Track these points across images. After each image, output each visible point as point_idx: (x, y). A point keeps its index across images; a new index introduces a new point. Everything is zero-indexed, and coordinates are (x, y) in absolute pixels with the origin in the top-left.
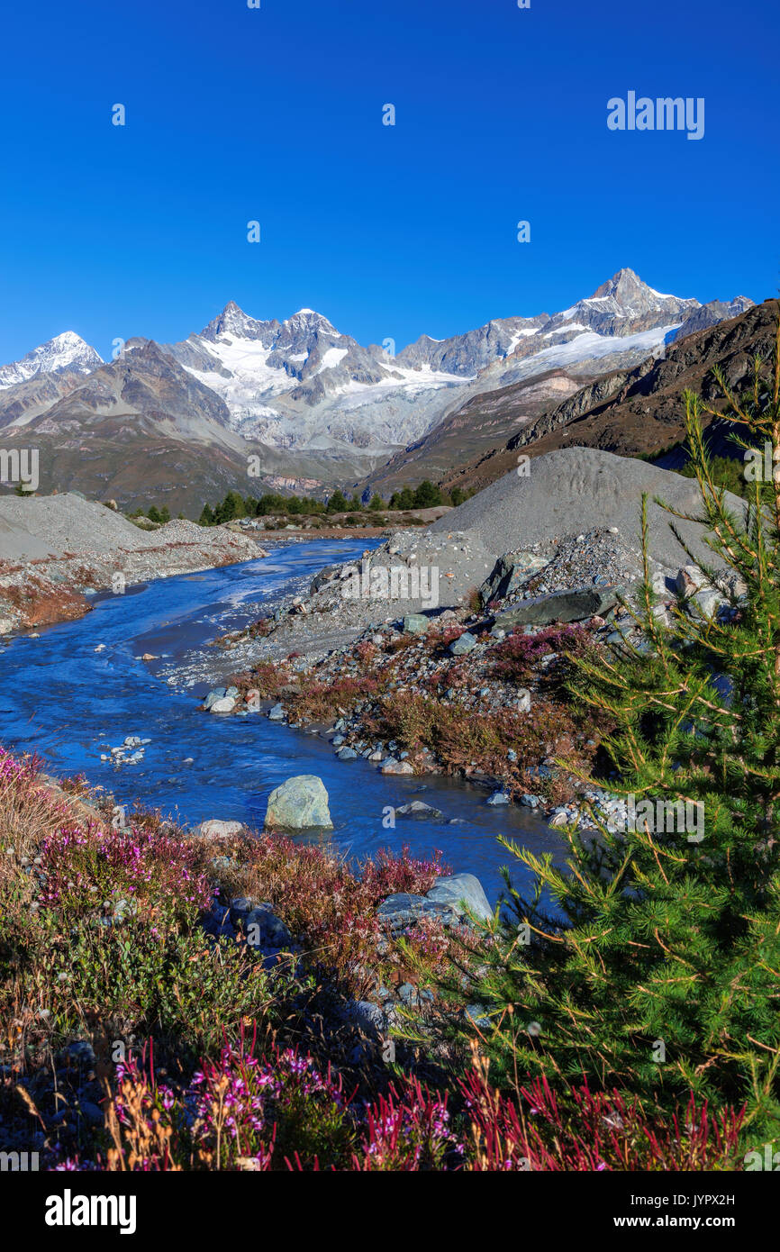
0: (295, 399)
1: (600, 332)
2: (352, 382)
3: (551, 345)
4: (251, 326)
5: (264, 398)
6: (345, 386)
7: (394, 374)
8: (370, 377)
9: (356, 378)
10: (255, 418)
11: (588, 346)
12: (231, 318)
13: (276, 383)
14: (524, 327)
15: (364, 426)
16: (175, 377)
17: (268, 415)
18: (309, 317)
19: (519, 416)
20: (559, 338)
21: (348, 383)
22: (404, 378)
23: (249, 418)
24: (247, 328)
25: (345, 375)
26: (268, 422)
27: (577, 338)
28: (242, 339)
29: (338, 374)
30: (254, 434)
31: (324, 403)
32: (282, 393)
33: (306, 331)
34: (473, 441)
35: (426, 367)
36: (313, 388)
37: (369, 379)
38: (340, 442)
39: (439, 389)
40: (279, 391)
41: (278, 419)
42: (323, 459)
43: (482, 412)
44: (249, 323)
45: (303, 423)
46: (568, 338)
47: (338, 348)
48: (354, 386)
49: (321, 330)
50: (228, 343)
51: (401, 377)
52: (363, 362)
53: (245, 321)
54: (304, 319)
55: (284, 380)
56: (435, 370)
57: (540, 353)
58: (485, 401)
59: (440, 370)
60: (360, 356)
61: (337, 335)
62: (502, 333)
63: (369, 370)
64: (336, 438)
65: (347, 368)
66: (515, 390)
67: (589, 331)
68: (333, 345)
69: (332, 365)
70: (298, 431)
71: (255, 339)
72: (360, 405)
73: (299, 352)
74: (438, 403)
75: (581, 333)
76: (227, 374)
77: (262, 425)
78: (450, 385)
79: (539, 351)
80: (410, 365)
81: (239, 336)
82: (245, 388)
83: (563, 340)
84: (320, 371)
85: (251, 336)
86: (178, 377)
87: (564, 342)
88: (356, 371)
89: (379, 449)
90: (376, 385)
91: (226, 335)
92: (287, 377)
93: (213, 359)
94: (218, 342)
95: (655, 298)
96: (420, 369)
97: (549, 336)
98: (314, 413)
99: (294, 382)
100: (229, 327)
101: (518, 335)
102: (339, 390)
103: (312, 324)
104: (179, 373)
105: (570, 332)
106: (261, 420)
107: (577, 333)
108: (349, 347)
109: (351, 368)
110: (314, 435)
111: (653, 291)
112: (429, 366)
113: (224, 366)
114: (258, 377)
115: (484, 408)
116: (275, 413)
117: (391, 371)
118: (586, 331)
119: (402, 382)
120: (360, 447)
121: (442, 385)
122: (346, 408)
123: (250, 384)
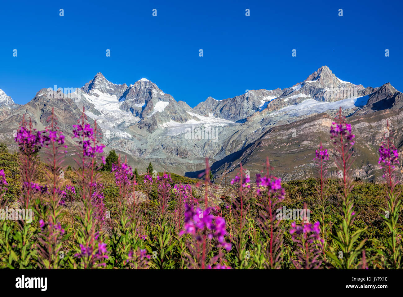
0: (141, 128)
1: (316, 98)
2: (171, 121)
3: (288, 105)
4: (110, 87)
5: (121, 127)
6: (168, 123)
7: (194, 118)
8: (181, 118)
9: (173, 119)
10: (118, 138)
11: (311, 106)
12: (99, 82)
13: (127, 119)
14: (268, 95)
15: (183, 146)
16: (72, 111)
17: (126, 137)
18: (146, 83)
19: (304, 141)
20: (293, 101)
21: (169, 121)
22: (200, 120)
23: (115, 138)
24: (108, 88)
25: (168, 116)
26: (126, 141)
27: (303, 101)
28: (105, 94)
29: (164, 116)
30: (118, 148)
31: (158, 132)
32: (131, 125)
33: (144, 91)
34: (276, 155)
35: (211, 115)
36: (152, 122)
37: (181, 120)
38: (170, 154)
39: (224, 127)
40: (128, 124)
41: (132, 139)
42: (163, 164)
43: (279, 138)
44: (109, 85)
45: (147, 143)
46: (298, 101)
47: (163, 101)
48: (172, 123)
49: (154, 91)
50: (97, 96)
51: (198, 120)
52: (177, 110)
53: (107, 84)
54: (143, 84)
55: (131, 118)
56: (216, 117)
57: (282, 109)
58: (280, 130)
59: (220, 117)
60: (176, 106)
61: (163, 94)
62: (256, 98)
63: (181, 114)
64: (167, 152)
65: (168, 113)
66: (299, 125)
67: (310, 98)
68: (160, 99)
69: (160, 111)
70: (144, 147)
71: (112, 94)
72: (179, 133)
73: (140, 102)
74: (225, 135)
75: (306, 99)
76: (97, 113)
77: (123, 142)
78: (231, 125)
79: (281, 108)
80: (201, 113)
81: (103, 92)
82: (109, 121)
83: (295, 102)
84: (154, 113)
85: (111, 93)
86: (74, 111)
87: (296, 104)
88: (174, 115)
89: (195, 159)
90: (185, 123)
91: (96, 91)
92: (133, 116)
93: (89, 104)
94: (91, 95)
95: (340, 83)
96: (208, 116)
97: (286, 100)
98: (151, 137)
99: (138, 119)
100: (97, 87)
101: (264, 99)
102: (165, 125)
103: (148, 87)
104: (75, 109)
105: (299, 98)
106: (122, 139)
107: (303, 99)
108: (169, 101)
109: (171, 113)
110: (154, 150)
111: (339, 79)
112: (212, 114)
113: (96, 108)
114: (116, 116)
115: (280, 135)
116: (130, 136)
117: (193, 115)
118: (308, 98)
119: (199, 122)
120: (182, 158)
121: (226, 124)
122: (171, 135)
123: (112, 119)
